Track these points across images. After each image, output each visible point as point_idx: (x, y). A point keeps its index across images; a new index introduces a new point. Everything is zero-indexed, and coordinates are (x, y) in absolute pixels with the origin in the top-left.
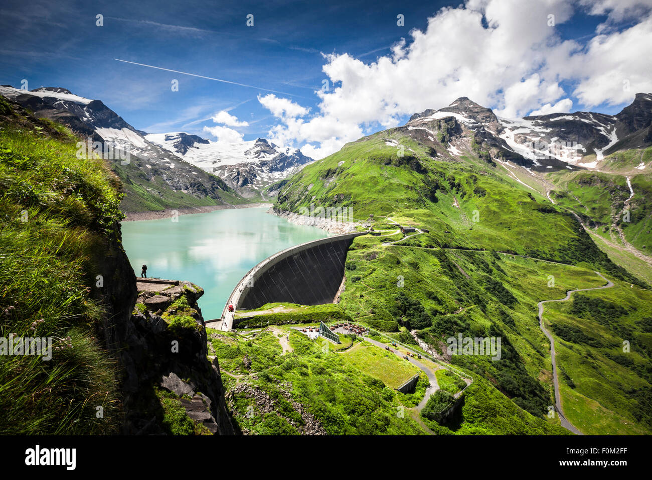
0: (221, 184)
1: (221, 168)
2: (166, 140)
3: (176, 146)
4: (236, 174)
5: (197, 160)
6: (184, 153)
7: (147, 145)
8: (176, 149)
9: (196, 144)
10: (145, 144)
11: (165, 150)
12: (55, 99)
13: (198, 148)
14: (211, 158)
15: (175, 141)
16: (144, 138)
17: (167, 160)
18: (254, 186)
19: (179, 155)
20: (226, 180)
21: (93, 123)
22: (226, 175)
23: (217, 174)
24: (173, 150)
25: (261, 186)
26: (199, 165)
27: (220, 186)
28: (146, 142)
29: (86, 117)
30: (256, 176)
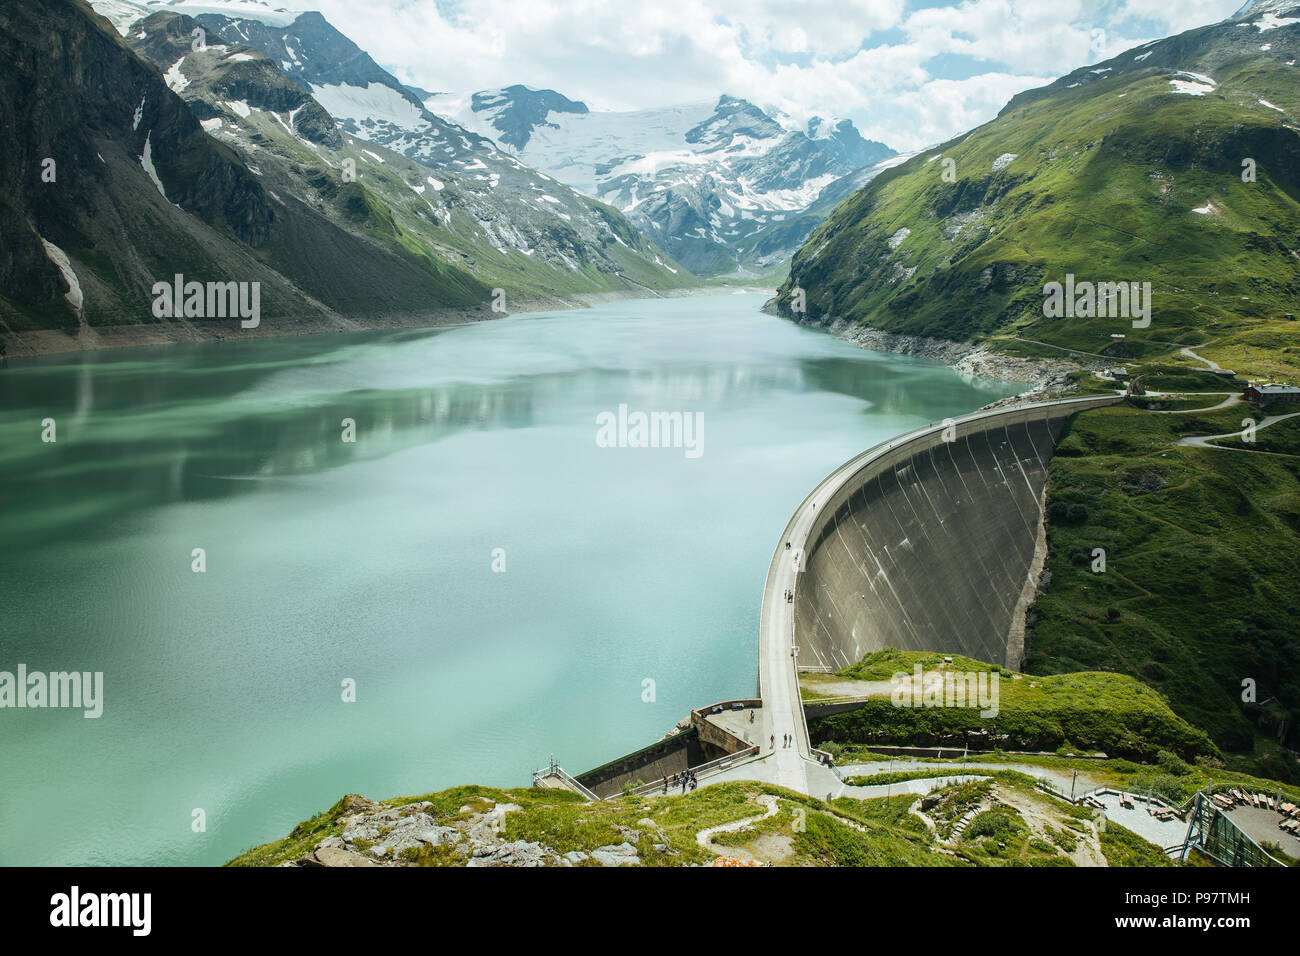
0: (621, 229)
1: (616, 184)
2: (475, 109)
3: (498, 125)
4: (663, 200)
5: (558, 161)
7: (429, 125)
8: (501, 133)
9: (552, 116)
10: (424, 122)
11: (475, 138)
12: (217, 19)
13: (557, 127)
14: (591, 157)
15: (498, 109)
16: (421, 106)
17: (480, 165)
18: (714, 233)
19: (508, 148)
20: (635, 218)
21: (304, 74)
22: (636, 202)
23: (608, 199)
24: (492, 134)
25: (735, 233)
27: (620, 235)
28: (427, 116)
29: (288, 59)
30: (718, 204)
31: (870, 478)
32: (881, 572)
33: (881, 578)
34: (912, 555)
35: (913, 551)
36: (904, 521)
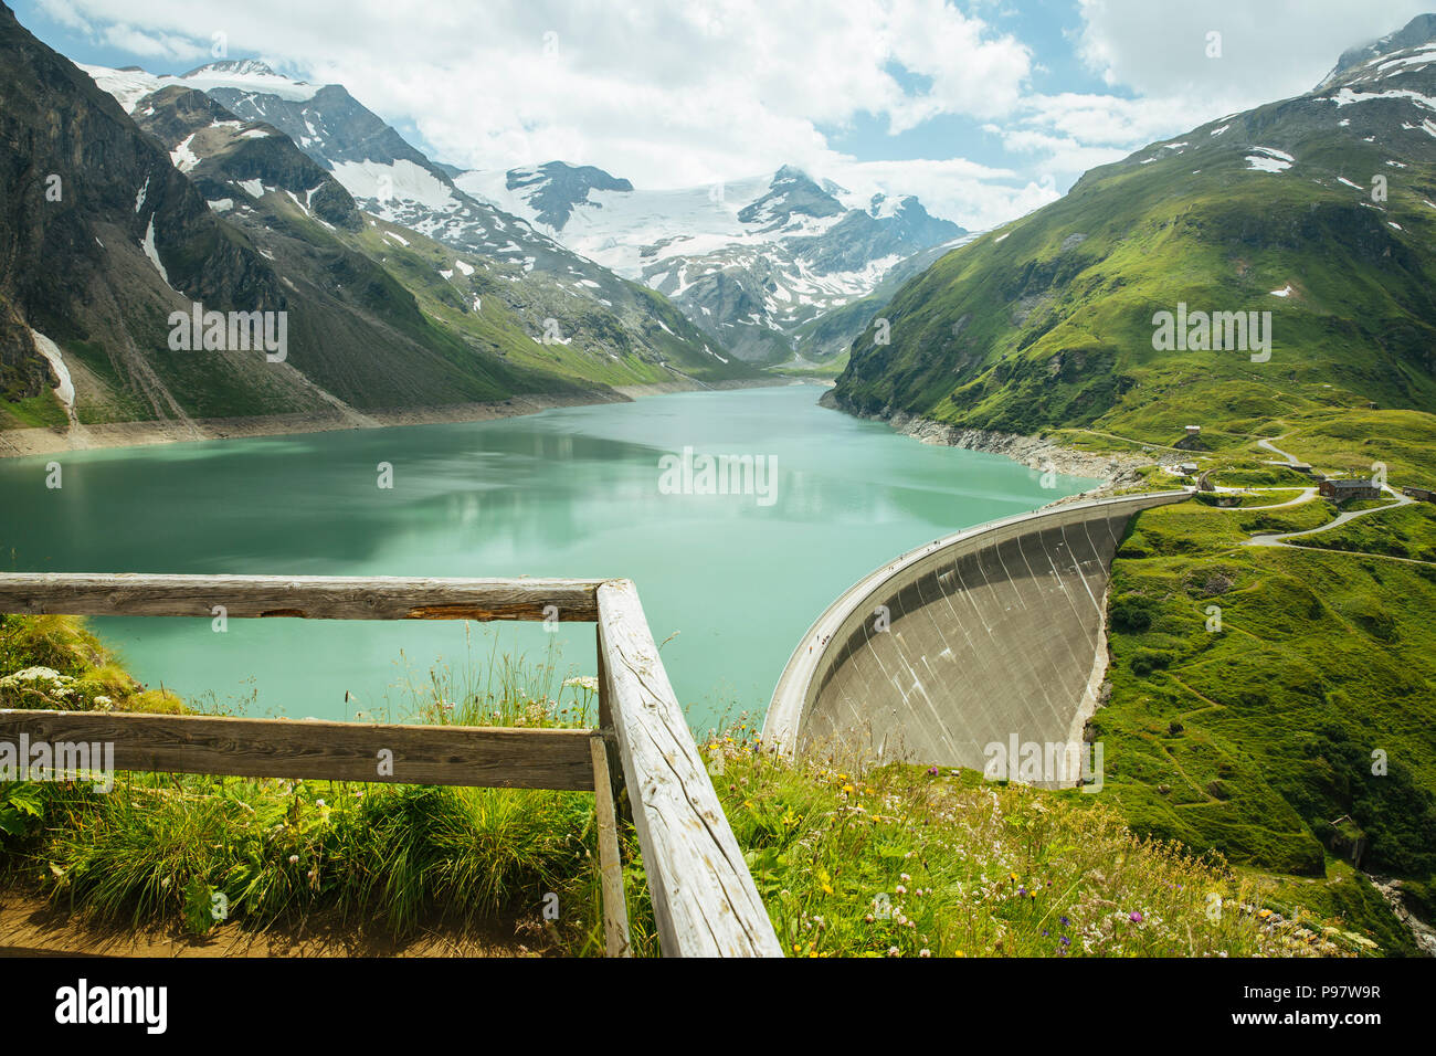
0: (668, 316)
1: (662, 267)
2: (510, 187)
3: (535, 204)
4: (714, 285)
5: (599, 242)
6: (559, 227)
7: (459, 204)
8: (538, 213)
9: (594, 194)
10: (454, 201)
11: (508, 218)
12: (234, 93)
13: (599, 206)
14: (635, 239)
15: (535, 187)
16: (451, 185)
17: (514, 247)
18: (769, 320)
19: (545, 229)
20: (683, 304)
21: (325, 151)
22: (684, 286)
23: (654, 284)
24: (528, 214)
25: (792, 319)
26: (603, 260)
27: (665, 322)
28: (458, 195)
29: (307, 135)
30: (773, 288)
31: (908, 583)
32: (918, 684)
33: (917, 691)
34: (954, 665)
35: (955, 661)
36: (945, 629)
